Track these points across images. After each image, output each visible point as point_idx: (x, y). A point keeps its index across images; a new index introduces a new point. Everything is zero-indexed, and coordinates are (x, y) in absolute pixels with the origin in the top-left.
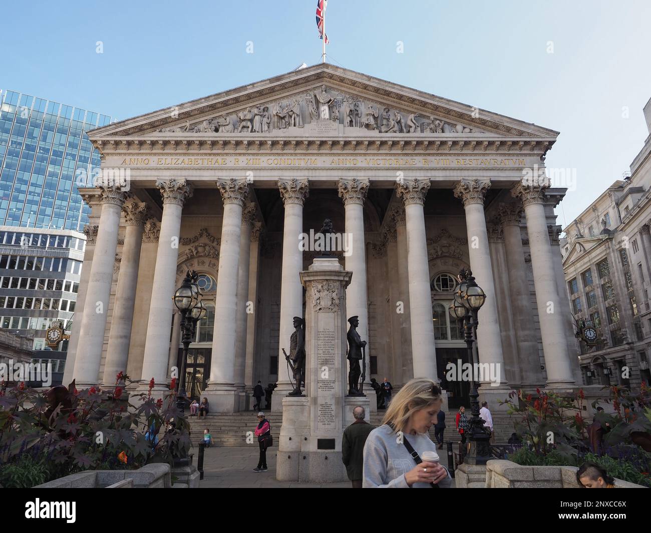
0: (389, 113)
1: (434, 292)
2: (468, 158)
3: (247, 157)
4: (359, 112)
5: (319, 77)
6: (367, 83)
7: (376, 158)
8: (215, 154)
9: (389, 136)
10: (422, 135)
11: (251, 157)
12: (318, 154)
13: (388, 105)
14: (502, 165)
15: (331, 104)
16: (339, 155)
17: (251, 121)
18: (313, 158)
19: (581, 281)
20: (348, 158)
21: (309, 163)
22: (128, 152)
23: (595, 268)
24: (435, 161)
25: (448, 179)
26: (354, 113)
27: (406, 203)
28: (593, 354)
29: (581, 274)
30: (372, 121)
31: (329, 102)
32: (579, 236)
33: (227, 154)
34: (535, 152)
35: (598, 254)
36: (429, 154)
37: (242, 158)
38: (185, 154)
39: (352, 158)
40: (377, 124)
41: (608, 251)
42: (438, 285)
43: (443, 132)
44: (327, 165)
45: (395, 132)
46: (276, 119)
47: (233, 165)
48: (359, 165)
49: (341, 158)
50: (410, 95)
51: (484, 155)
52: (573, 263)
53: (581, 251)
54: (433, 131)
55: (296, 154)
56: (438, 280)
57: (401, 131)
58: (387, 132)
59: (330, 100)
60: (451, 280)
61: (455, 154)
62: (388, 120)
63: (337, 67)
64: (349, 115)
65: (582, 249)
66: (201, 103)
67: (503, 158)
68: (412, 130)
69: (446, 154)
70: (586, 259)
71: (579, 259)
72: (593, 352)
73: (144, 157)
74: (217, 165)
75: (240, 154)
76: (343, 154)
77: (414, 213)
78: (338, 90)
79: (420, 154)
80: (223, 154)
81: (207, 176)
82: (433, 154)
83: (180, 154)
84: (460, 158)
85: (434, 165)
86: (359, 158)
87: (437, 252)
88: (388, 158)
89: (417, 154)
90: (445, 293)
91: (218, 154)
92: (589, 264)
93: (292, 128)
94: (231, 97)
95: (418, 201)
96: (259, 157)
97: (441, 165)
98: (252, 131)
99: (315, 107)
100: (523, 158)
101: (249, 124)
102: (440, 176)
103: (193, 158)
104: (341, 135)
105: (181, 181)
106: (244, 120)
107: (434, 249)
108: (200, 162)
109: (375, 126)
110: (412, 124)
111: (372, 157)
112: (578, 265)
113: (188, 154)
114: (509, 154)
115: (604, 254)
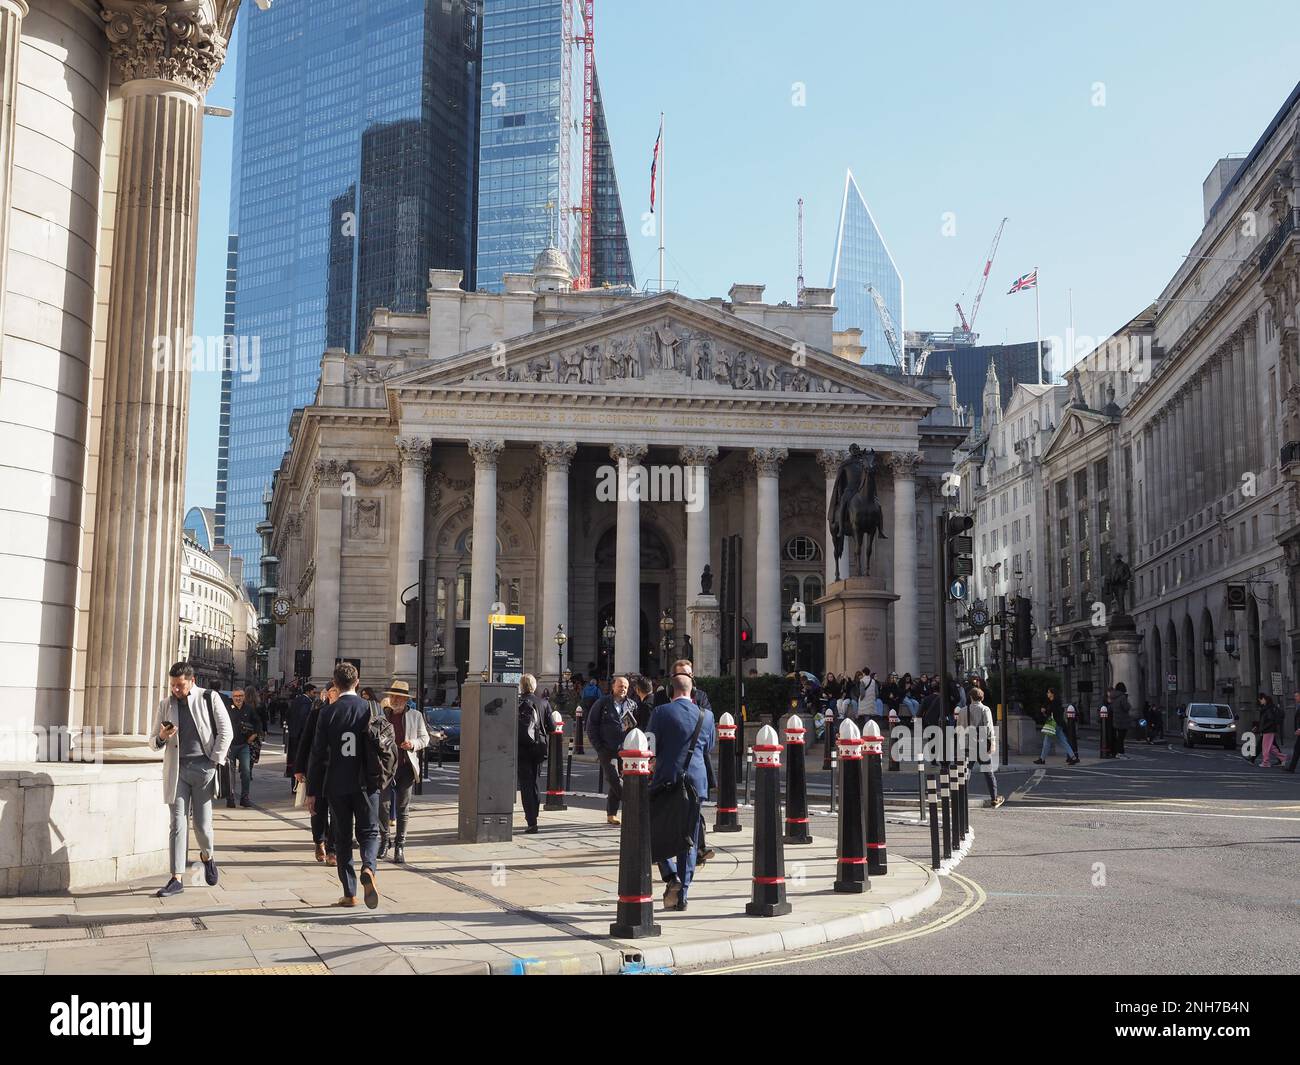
0: (746, 358)
1: (786, 562)
2: (834, 421)
3: (574, 412)
4: (709, 357)
5: (662, 308)
6: (721, 321)
7: (726, 417)
8: (535, 407)
9: (744, 394)
10: (783, 394)
11: (580, 412)
12: (658, 411)
13: (744, 347)
14: (873, 432)
15: (677, 347)
16: (683, 412)
17: (579, 366)
18: (654, 415)
19: (1073, 487)
20: (694, 416)
21: (648, 422)
22: (431, 401)
23: (1092, 471)
24: (796, 424)
25: (809, 447)
26: (704, 360)
27: (759, 474)
28: (1075, 625)
29: (1075, 474)
30: (724, 372)
31: (673, 344)
32: (1078, 402)
33: (550, 408)
34: (913, 417)
35: (1097, 446)
36: (789, 415)
37: (568, 413)
38: (499, 406)
39: (699, 416)
40: (730, 375)
41: (1110, 446)
42: (793, 552)
43: (808, 390)
44: (669, 425)
45: (751, 389)
46: (609, 364)
47: (558, 422)
48: (708, 426)
49: (687, 416)
50: (772, 341)
51: (853, 418)
52: (1065, 452)
53: (1076, 432)
54: (796, 388)
55: (633, 411)
56: (793, 545)
57: (758, 385)
58: (741, 388)
59: (676, 342)
60: (810, 545)
61: (819, 416)
62: (744, 368)
63: (686, 299)
64: (698, 364)
65: (1079, 429)
66: (520, 342)
67: (875, 422)
68: (771, 385)
69: (809, 416)
70: (1083, 450)
71: (1073, 447)
72: (1075, 622)
73: (450, 408)
74: (539, 421)
75: (566, 408)
76: (688, 412)
77: (767, 488)
78: (684, 323)
79: (779, 415)
80: (545, 408)
81: (527, 435)
82: (794, 416)
83: (494, 406)
84: (826, 420)
85: (794, 429)
86: (708, 418)
87: (794, 509)
88: (741, 418)
89: (774, 415)
90: (800, 562)
91: (540, 407)
92: (1085, 460)
93: (629, 379)
94: (556, 335)
95: (773, 474)
96: (588, 412)
97: (802, 430)
98: (581, 382)
99: (656, 351)
100: (898, 422)
101: (577, 371)
102: (800, 444)
103: (509, 411)
104: (688, 392)
105: (500, 442)
106: (572, 366)
107: (791, 505)
108: (517, 416)
109: (728, 378)
110: (771, 377)
111: (722, 417)
112: (1073, 456)
113: (504, 406)
114: (882, 419)
115: (1104, 449)
